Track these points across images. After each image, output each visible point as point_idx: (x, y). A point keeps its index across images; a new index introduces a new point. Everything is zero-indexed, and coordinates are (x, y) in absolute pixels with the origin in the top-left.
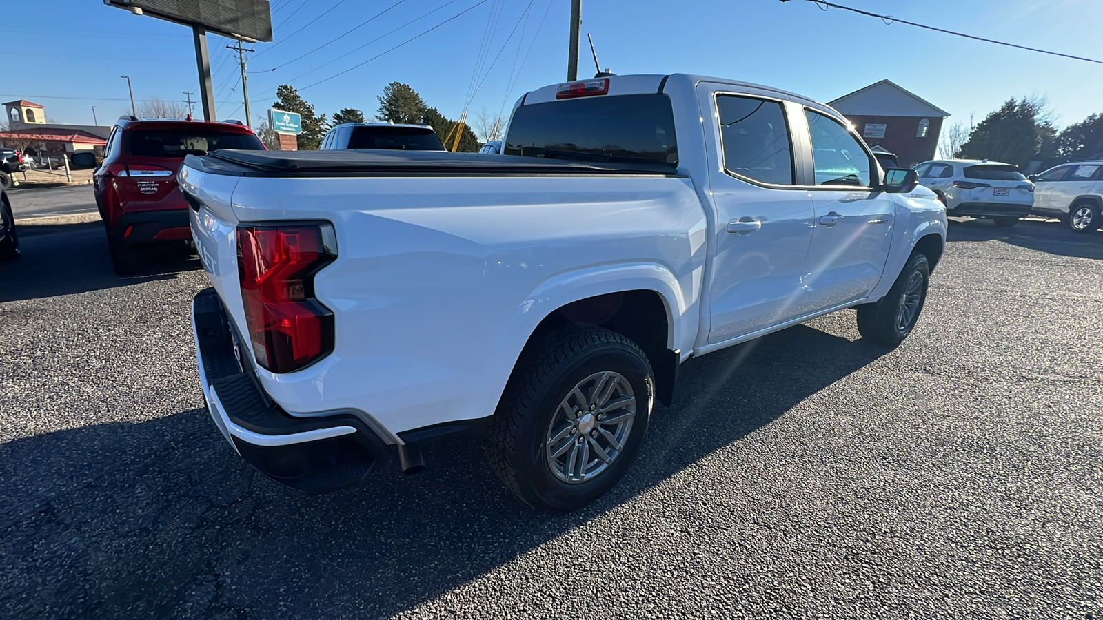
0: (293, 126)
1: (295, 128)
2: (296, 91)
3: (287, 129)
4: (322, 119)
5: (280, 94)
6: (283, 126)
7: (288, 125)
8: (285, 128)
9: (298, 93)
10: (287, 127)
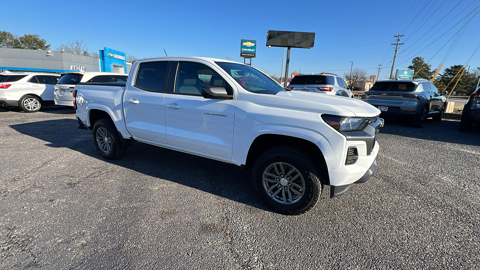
0: (408, 76)
1: (409, 77)
2: (423, 59)
3: (404, 78)
4: (434, 72)
5: (414, 61)
6: (402, 77)
7: (405, 76)
8: (403, 77)
9: (424, 60)
10: (405, 77)
